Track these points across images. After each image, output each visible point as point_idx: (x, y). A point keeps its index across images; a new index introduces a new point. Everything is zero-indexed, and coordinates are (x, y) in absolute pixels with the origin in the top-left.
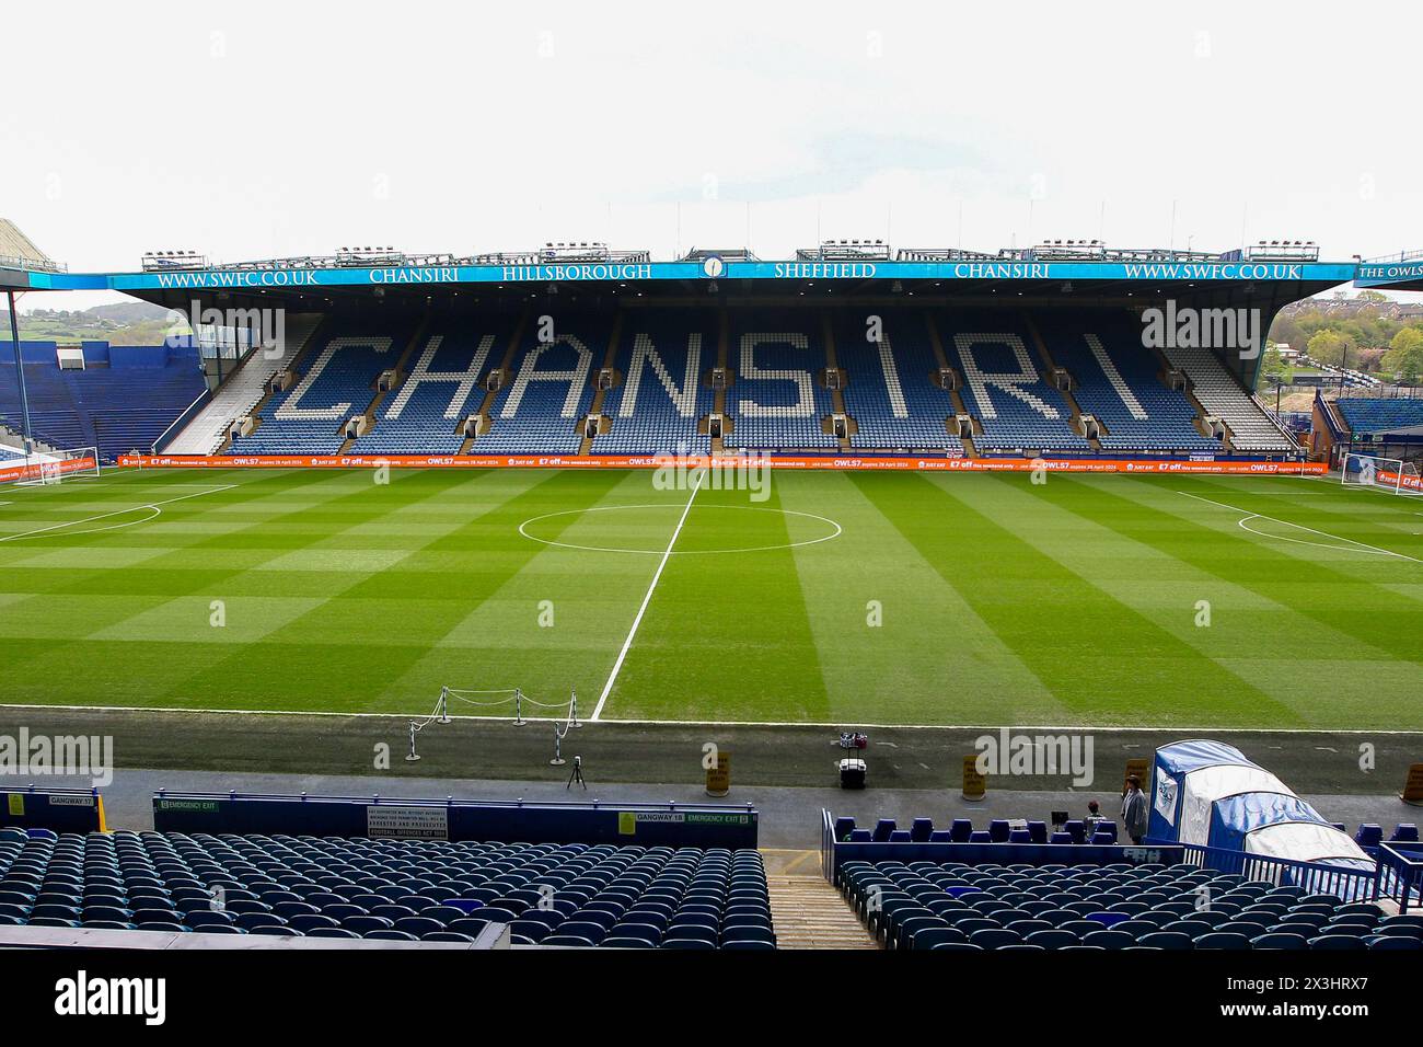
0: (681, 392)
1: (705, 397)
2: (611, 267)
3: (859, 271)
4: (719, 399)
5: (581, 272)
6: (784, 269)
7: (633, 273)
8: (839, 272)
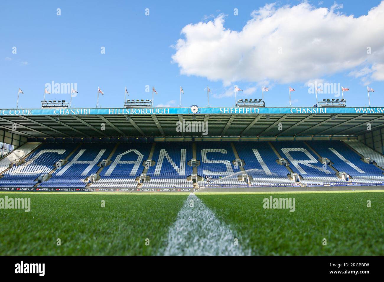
0: (179, 167)
1: (189, 170)
2: (153, 109)
3: (253, 111)
4: (195, 170)
5: (141, 111)
6: (223, 110)
7: (162, 112)
8: (245, 111)
